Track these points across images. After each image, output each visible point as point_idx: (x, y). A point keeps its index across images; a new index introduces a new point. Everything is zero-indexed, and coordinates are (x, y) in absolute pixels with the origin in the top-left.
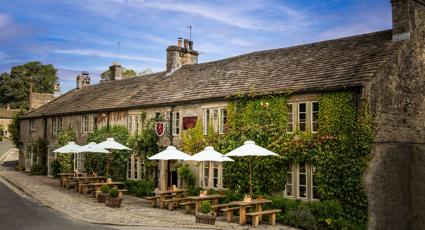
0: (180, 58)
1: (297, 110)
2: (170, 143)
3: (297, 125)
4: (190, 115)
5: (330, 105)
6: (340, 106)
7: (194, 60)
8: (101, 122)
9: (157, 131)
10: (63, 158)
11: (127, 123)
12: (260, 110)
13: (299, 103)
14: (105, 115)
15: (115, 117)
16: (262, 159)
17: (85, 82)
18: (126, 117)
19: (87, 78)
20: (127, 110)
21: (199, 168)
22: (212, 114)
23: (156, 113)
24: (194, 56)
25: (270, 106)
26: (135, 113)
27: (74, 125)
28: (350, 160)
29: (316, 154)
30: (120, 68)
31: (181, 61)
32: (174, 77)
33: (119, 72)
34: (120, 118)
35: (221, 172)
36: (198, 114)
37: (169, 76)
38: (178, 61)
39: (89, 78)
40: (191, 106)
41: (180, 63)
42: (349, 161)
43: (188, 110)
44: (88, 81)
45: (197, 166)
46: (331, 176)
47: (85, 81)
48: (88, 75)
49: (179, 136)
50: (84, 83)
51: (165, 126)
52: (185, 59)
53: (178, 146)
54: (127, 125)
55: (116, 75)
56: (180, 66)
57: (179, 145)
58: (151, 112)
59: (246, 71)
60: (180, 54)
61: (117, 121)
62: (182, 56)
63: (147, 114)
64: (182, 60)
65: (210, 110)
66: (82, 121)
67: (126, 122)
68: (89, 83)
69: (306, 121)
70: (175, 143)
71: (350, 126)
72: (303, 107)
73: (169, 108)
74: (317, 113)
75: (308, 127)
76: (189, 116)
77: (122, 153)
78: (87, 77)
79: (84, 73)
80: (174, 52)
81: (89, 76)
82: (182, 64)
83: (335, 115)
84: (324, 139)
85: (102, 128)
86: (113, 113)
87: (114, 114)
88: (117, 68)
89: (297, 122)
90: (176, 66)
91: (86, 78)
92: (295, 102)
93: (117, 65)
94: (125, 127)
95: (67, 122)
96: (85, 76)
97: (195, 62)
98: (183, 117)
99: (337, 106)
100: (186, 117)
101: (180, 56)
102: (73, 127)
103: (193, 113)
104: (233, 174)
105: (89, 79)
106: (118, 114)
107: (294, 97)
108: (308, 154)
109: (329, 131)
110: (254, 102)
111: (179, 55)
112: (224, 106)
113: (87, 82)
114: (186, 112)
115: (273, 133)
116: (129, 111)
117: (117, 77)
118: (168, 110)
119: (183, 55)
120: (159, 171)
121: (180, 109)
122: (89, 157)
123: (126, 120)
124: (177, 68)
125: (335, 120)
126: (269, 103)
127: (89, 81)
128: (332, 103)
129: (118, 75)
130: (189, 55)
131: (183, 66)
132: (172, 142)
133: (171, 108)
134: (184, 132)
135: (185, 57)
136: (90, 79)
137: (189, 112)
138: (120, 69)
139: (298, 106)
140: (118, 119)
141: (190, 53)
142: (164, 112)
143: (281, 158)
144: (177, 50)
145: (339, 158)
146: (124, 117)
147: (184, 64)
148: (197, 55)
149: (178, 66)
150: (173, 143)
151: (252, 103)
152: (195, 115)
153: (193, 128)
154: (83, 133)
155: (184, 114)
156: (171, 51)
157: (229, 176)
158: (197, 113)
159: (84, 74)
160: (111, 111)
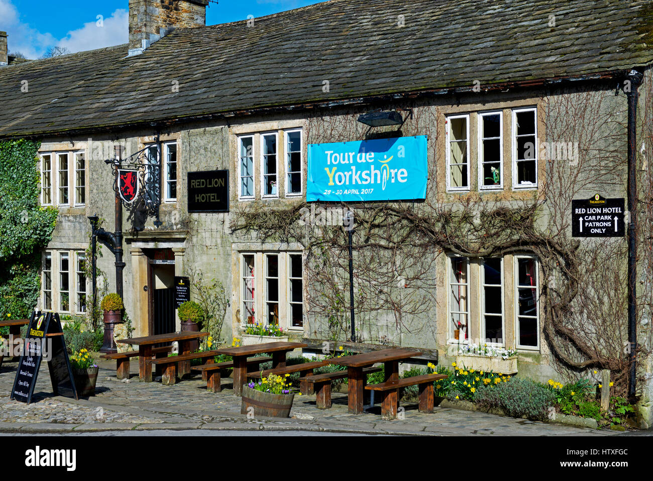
0: (163, 12)
2: (153, 221)
7: (196, 17)
9: (121, 191)
13: (482, 114)
21: (231, 279)
31: (166, 18)
32: (151, 59)
33: (0, 47)
35: (286, 289)
37: (138, 57)
38: (158, 19)
41: (164, 23)
43: (198, 138)
49: (176, 202)
51: (142, 179)
52: (176, 15)
53: (174, 226)
59: (336, 42)
60: (162, 2)
62: (167, 8)
64: (168, 16)
65: (255, 136)
72: (492, 126)
73: (149, 134)
76: (202, 151)
92: (473, 113)
98: (186, 154)
101: (163, 7)
111: (160, 5)
119: (171, 3)
121: (179, 135)
124: (155, 37)
130: (184, 5)
131: (170, 33)
132: (158, 217)
139: (479, 122)
142: (137, 143)
147: (174, 27)
148: (204, 5)
149: (158, 31)
152: (217, 149)
155: (188, 148)
158: (223, 144)
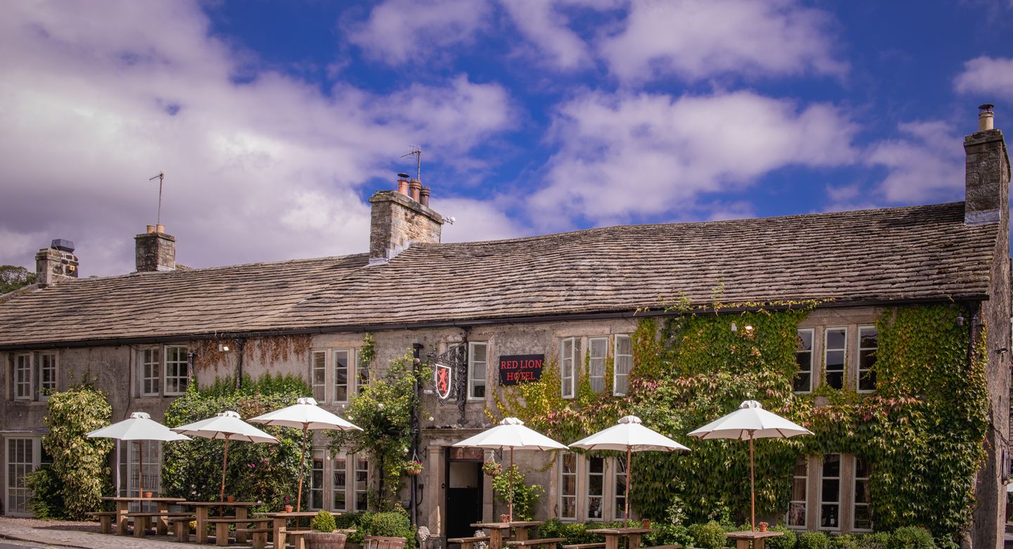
0: (406, 225)
1: (823, 344)
2: (457, 419)
3: (822, 377)
4: (523, 350)
5: (908, 335)
6: (931, 336)
7: (433, 235)
8: (212, 367)
10: (77, 462)
11: (310, 370)
12: (731, 341)
13: (827, 329)
14: (226, 349)
15: (263, 356)
16: (739, 450)
17: (64, 270)
18: (307, 353)
19: (69, 260)
20: (309, 335)
21: (549, 476)
22: (588, 350)
23: (414, 344)
24: (434, 225)
25: (756, 334)
26: (337, 344)
27: (101, 375)
28: (954, 445)
29: (878, 434)
30: (170, 243)
31: (408, 231)
33: (168, 254)
34: (285, 358)
35: (612, 483)
36: (547, 348)
38: (402, 231)
39: (76, 259)
40: (526, 330)
41: (407, 236)
42: (953, 447)
43: (515, 339)
44: (72, 268)
45: (543, 471)
46: (914, 478)
47: (64, 267)
48: (71, 251)
49: (485, 401)
50: (62, 273)
52: (415, 228)
53: (483, 425)
54: (310, 374)
55: (160, 260)
56: (407, 245)
57: (485, 423)
58: (391, 342)
60: (406, 214)
61: (272, 363)
62: (409, 221)
63: (379, 347)
64: (410, 230)
65: (584, 341)
66: (136, 364)
67: (307, 367)
68: (75, 274)
69: (845, 368)
70: (473, 417)
71: (953, 379)
73: (454, 333)
74: (875, 351)
75: (849, 381)
76: (520, 353)
77: (299, 444)
78: (69, 257)
79: (61, 245)
80: (393, 206)
81: (75, 254)
82: (411, 241)
83: (921, 355)
84: (895, 406)
85: (218, 381)
86: (257, 342)
87: (260, 346)
88: (161, 241)
89: (823, 370)
90: (398, 242)
91: (65, 259)
92: (819, 327)
93: (162, 234)
94: (303, 379)
95: (75, 366)
96: (64, 254)
97: (436, 240)
98: (499, 355)
99: (923, 337)
100: (509, 354)
101: (406, 219)
102: (101, 379)
103: (529, 346)
104: (658, 485)
105: (76, 264)
106: (277, 344)
107: (819, 316)
108: (857, 436)
109: (904, 388)
110: (712, 324)
111: (404, 217)
112: (625, 331)
113: (69, 271)
114: (508, 344)
115: (769, 391)
116: (314, 339)
117: (163, 265)
118: (450, 339)
119: (413, 217)
120: (421, 487)
121: (491, 335)
122: (179, 458)
123: (307, 363)
124: (400, 249)
125: (919, 365)
126: (753, 326)
127: (76, 269)
128: (912, 331)
129: (165, 261)
130: (424, 220)
131: (412, 246)
132: (464, 416)
133: (461, 334)
134: (503, 391)
135: (417, 223)
136: (78, 264)
137: (521, 344)
138: (171, 246)
139: (824, 334)
140: (275, 357)
141: (427, 216)
142: (439, 342)
143: (793, 445)
144: (400, 202)
145: (930, 443)
146: (298, 353)
147: (415, 241)
148: (440, 224)
149: (402, 244)
150: (468, 417)
151: (707, 325)
152: (538, 350)
153: (533, 381)
154: (138, 397)
155: (503, 349)
156: (387, 204)
157: (647, 489)
158: (545, 347)
159: (60, 248)
160: (249, 338)
